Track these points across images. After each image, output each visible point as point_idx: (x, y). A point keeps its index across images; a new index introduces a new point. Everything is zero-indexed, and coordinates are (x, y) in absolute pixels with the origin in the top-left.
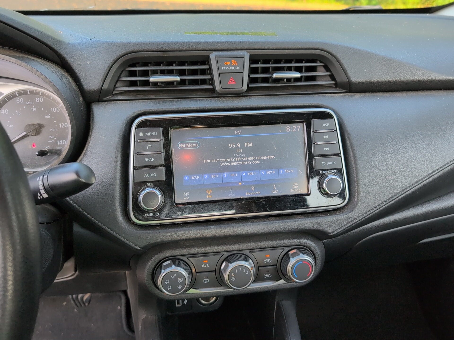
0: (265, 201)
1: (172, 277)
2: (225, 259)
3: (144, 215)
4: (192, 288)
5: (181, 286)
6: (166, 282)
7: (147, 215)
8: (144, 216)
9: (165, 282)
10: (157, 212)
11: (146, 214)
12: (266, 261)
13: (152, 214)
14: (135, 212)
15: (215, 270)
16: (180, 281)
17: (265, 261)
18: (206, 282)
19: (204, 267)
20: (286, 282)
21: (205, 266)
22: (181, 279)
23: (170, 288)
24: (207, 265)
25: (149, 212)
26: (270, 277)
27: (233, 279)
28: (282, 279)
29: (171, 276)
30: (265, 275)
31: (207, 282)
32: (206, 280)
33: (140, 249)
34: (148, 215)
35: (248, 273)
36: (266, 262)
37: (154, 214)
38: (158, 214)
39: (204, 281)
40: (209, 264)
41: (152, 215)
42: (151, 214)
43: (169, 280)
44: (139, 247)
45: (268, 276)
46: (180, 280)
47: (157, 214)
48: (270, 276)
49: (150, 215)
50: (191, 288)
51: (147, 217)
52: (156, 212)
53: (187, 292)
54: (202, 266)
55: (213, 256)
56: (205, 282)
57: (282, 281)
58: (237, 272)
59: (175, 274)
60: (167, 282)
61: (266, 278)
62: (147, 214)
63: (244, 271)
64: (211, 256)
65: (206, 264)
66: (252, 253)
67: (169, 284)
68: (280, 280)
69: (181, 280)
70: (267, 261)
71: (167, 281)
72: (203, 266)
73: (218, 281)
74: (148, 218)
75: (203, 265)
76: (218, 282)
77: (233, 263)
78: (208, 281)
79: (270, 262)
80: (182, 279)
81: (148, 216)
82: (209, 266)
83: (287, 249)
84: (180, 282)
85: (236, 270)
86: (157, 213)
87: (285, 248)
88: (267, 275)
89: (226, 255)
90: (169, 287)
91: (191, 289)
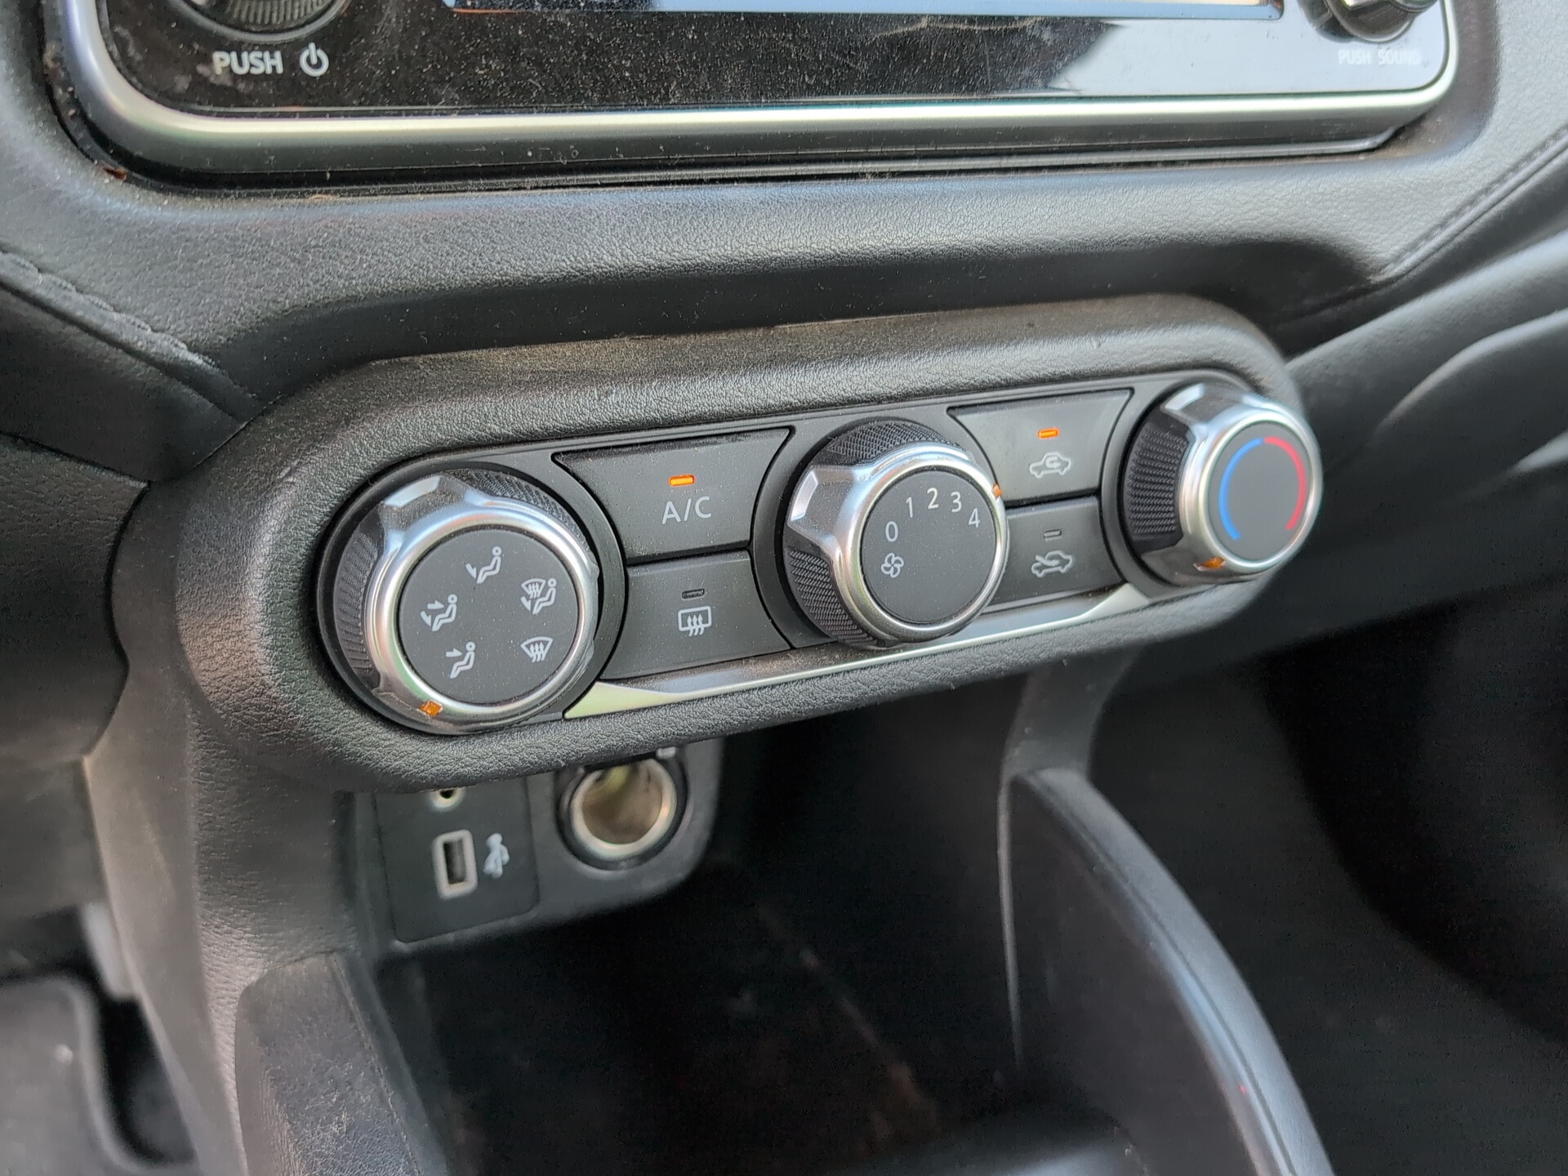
0: (1053, 31)
1: (473, 572)
2: (814, 456)
3: (208, 61)
4: (603, 676)
5: (545, 643)
6: (434, 614)
7: (229, 69)
8: (201, 69)
9: (427, 619)
10: (312, 46)
11: (224, 55)
12: (1044, 467)
13: (269, 63)
14: (125, 33)
15: (748, 537)
16: (533, 601)
17: (1035, 469)
18: (696, 627)
19: (679, 520)
20: (1145, 601)
21: (682, 516)
22: (547, 588)
23: (463, 661)
24: (693, 507)
25: (241, 43)
26: (1063, 571)
27: (892, 566)
28: (1124, 581)
29: (468, 567)
30: (1038, 558)
31: (703, 626)
32: (692, 615)
33: (196, 359)
34: (240, 63)
35: (977, 522)
36: (1043, 473)
37: (291, 62)
38: (319, 65)
39: (685, 624)
40: (708, 498)
41: (274, 68)
42: (262, 59)
43: (453, 599)
44: (192, 348)
45: (1055, 562)
46: (538, 595)
47: (314, 61)
48: (1064, 563)
49: (251, 65)
50: (598, 679)
51: (229, 84)
52: (301, 45)
53: (568, 715)
54: (666, 516)
55: (725, 445)
56: (690, 628)
57: (1124, 597)
58: (911, 516)
59: (497, 551)
60: (441, 615)
61: (1048, 575)
62: (229, 52)
63: (956, 506)
64: (715, 443)
65: (690, 501)
66: (959, 418)
67: (455, 635)
68: (1114, 587)
69: (543, 595)
70: (1048, 465)
71: (438, 605)
72: (670, 512)
73: (770, 617)
74: (241, 86)
75: (670, 504)
76: (773, 622)
77: (878, 457)
78: (705, 621)
79: (1065, 470)
80: (552, 583)
81: (235, 77)
82: (709, 515)
83: (1148, 389)
84: (536, 611)
85: (909, 500)
86: (312, 52)
87: (1135, 386)
88: (1051, 558)
89: (811, 429)
90: (456, 653)
91: (598, 684)
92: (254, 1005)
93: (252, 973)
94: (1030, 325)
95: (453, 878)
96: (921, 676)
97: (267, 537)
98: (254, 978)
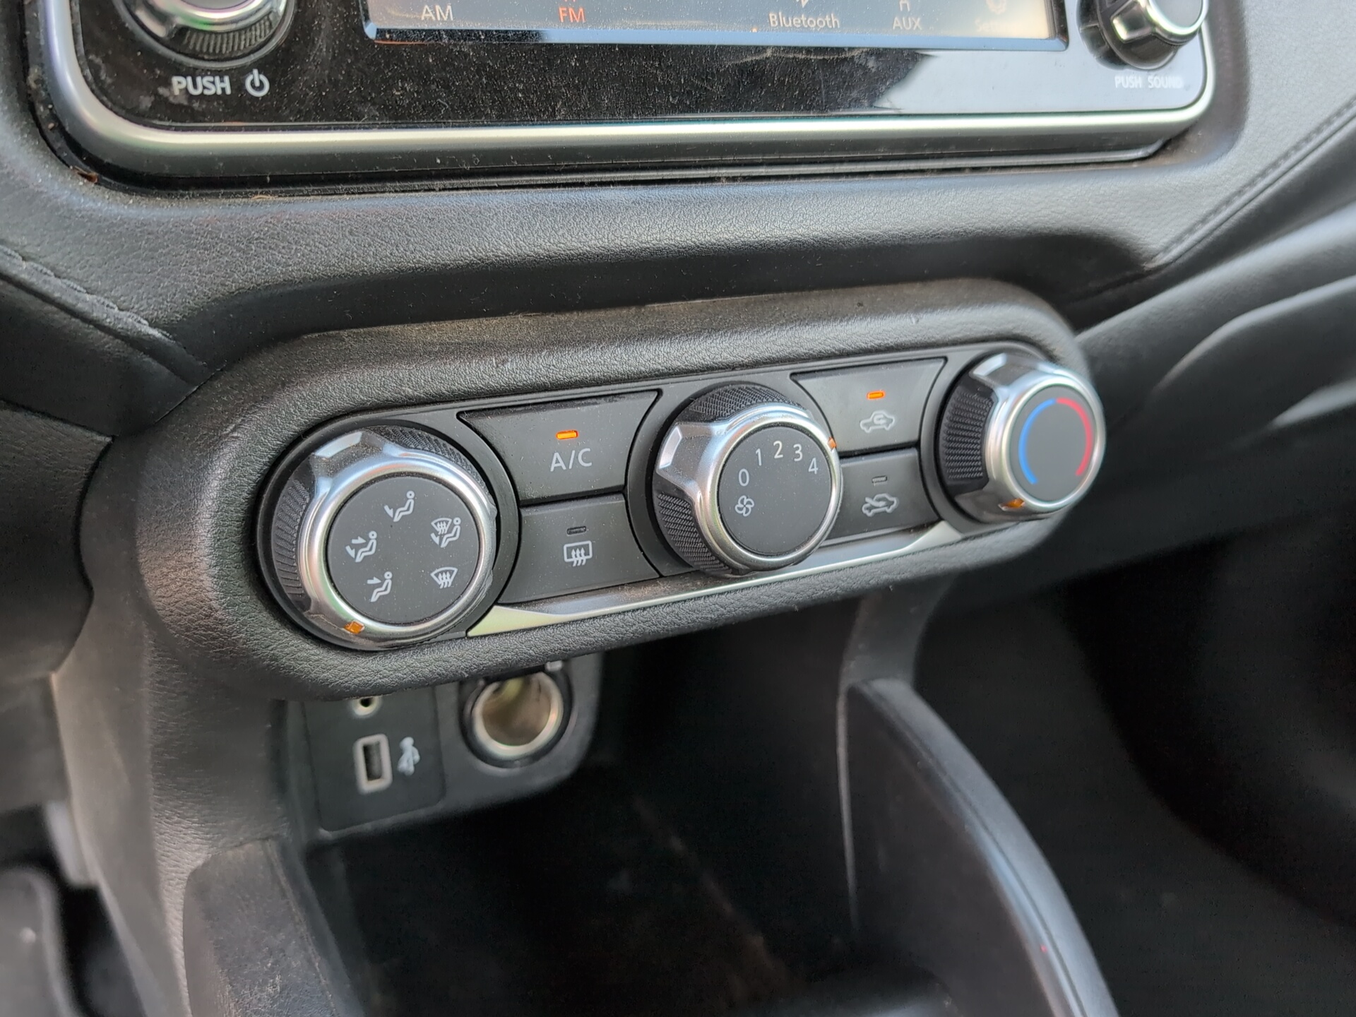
0: (877, 59)
1: (390, 512)
2: (679, 413)
3: (168, 84)
4: (500, 601)
5: (451, 572)
6: (357, 548)
7: (186, 89)
8: (162, 91)
9: (352, 553)
10: (255, 72)
11: (181, 79)
12: (872, 424)
13: (219, 85)
14: (98, 61)
15: (622, 482)
16: (441, 537)
17: (865, 425)
18: (579, 559)
19: (564, 468)
20: (958, 536)
21: (567, 465)
22: (453, 525)
23: (382, 586)
24: (576, 457)
25: (195, 69)
26: (889, 510)
27: (744, 506)
28: (940, 519)
29: (386, 508)
30: (867, 499)
31: (584, 558)
32: (575, 548)
33: (155, 333)
34: (195, 86)
35: (816, 469)
36: (871, 428)
37: (238, 85)
38: (261, 87)
39: (570, 556)
40: (589, 450)
41: (223, 89)
42: (213, 83)
43: (373, 535)
44: (153, 325)
45: (882, 504)
46: (445, 531)
47: (257, 84)
48: (889, 504)
49: (204, 88)
50: (496, 603)
51: (185, 103)
52: (246, 70)
53: (471, 633)
54: (554, 465)
55: (603, 405)
56: (574, 559)
57: (941, 533)
58: (760, 464)
59: (411, 495)
60: (363, 549)
61: (876, 515)
62: (185, 77)
63: (798, 456)
64: (596, 403)
65: (574, 452)
66: (801, 382)
67: (375, 565)
68: (931, 524)
69: (449, 532)
70: (876, 422)
71: (360, 541)
72: (557, 462)
73: (641, 550)
74: (196, 105)
75: (557, 455)
76: (644, 555)
77: (732, 415)
78: (587, 554)
79: (890, 425)
80: (457, 521)
81: (191, 97)
82: (590, 464)
83: (960, 357)
84: (444, 545)
85: (758, 451)
86: (256, 76)
87: (950, 356)
88: (879, 500)
89: (676, 393)
90: (376, 581)
91: (496, 608)
92: (199, 885)
93: (198, 858)
94: (860, 304)
95: (371, 776)
96: (771, 600)
97: (215, 483)
98: (200, 862)
